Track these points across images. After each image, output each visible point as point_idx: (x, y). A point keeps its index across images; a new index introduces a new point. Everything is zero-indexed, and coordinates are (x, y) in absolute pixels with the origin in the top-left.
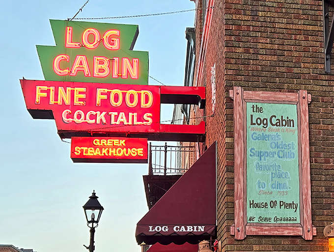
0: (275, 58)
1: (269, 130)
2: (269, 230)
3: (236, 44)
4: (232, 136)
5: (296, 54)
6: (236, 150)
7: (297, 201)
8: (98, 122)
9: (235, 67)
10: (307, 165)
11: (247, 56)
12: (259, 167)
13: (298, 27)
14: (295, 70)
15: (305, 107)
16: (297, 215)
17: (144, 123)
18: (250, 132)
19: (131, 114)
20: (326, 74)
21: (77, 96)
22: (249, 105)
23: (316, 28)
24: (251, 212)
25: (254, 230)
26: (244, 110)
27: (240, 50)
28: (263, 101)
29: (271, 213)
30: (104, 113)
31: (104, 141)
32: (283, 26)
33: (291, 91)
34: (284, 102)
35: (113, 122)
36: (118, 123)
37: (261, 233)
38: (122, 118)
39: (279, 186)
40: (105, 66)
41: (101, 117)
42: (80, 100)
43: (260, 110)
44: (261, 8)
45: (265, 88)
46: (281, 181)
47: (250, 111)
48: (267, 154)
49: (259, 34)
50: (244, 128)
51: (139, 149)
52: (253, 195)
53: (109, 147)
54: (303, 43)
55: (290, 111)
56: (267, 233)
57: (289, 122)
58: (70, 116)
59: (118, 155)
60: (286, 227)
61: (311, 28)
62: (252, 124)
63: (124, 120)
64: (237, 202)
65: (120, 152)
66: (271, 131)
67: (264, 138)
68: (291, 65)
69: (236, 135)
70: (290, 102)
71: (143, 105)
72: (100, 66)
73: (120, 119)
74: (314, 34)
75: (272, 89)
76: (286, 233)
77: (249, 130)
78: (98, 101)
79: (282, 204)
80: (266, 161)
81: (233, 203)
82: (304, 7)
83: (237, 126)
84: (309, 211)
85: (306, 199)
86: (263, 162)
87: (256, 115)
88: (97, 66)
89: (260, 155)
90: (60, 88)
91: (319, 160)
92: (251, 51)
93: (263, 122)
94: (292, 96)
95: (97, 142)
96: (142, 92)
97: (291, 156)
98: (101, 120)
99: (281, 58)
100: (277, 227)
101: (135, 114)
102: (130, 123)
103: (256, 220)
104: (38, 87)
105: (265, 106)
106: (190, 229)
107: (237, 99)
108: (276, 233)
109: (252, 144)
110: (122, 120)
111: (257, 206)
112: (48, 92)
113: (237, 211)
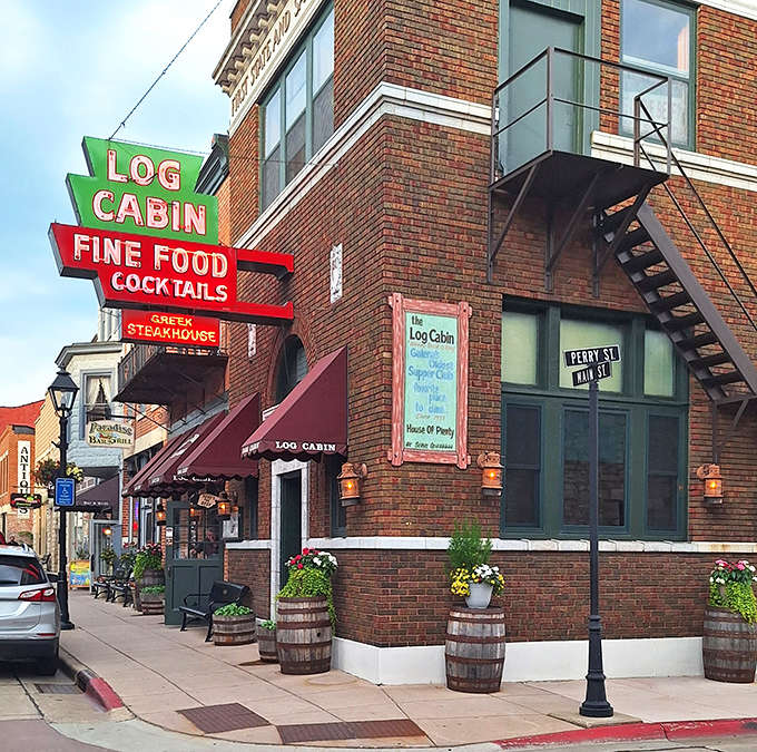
0: (436, 260)
1: (430, 346)
2: (426, 458)
3: (396, 240)
4: (391, 352)
5: (458, 257)
6: (395, 367)
7: (453, 428)
8: (158, 292)
9: (395, 268)
10: (465, 387)
11: (407, 256)
12: (418, 388)
13: (460, 224)
14: (457, 277)
15: (466, 322)
16: (452, 442)
17: (218, 298)
18: (409, 348)
19: (200, 285)
20: (488, 284)
21: (129, 253)
22: (409, 316)
23: (480, 227)
24: (409, 437)
25: (411, 456)
26: (404, 321)
27: (401, 248)
28: (423, 312)
29: (427, 439)
30: (165, 280)
31: (164, 319)
32: (445, 221)
33: (451, 302)
34: (444, 314)
35: (177, 294)
36: (183, 295)
37: (417, 460)
38: (188, 289)
39: (437, 410)
40: (162, 212)
41: (161, 284)
42: (134, 258)
43: (419, 322)
44: (423, 197)
45: (424, 297)
46: (438, 404)
47: (409, 323)
48: (426, 374)
49: (420, 230)
50: (403, 342)
51: (210, 333)
52: (411, 418)
53: (171, 327)
54: (466, 244)
55: (450, 325)
56: (423, 460)
57: (449, 339)
58: (121, 280)
59: (183, 337)
60: (442, 455)
61: (474, 226)
62: (411, 338)
63: (192, 292)
64: (395, 425)
65: (185, 334)
66: (431, 347)
67: (422, 355)
68: (453, 270)
69: (395, 350)
70: (451, 315)
71: (215, 274)
72: (155, 211)
73: (186, 291)
74: (477, 233)
75: (432, 299)
76: (442, 461)
77: (408, 345)
78: (157, 263)
79: (440, 430)
80: (426, 381)
81: (391, 426)
82: (469, 199)
83: (397, 340)
84: (465, 438)
85: (463, 425)
86: (422, 383)
87: (416, 328)
88: (151, 212)
89: (419, 374)
90: (106, 240)
91: (477, 384)
92: (412, 250)
93: (422, 336)
94: (453, 308)
95: (155, 318)
96: (214, 255)
97: (449, 377)
98: (161, 289)
99: (443, 261)
100: (433, 454)
101: (206, 285)
102: (199, 297)
103: (413, 446)
104: (76, 236)
105: (425, 318)
106: (320, 447)
107: (396, 308)
108: (432, 460)
109: (411, 361)
110: (189, 292)
111: (414, 430)
112: (90, 243)
113: (394, 436)
